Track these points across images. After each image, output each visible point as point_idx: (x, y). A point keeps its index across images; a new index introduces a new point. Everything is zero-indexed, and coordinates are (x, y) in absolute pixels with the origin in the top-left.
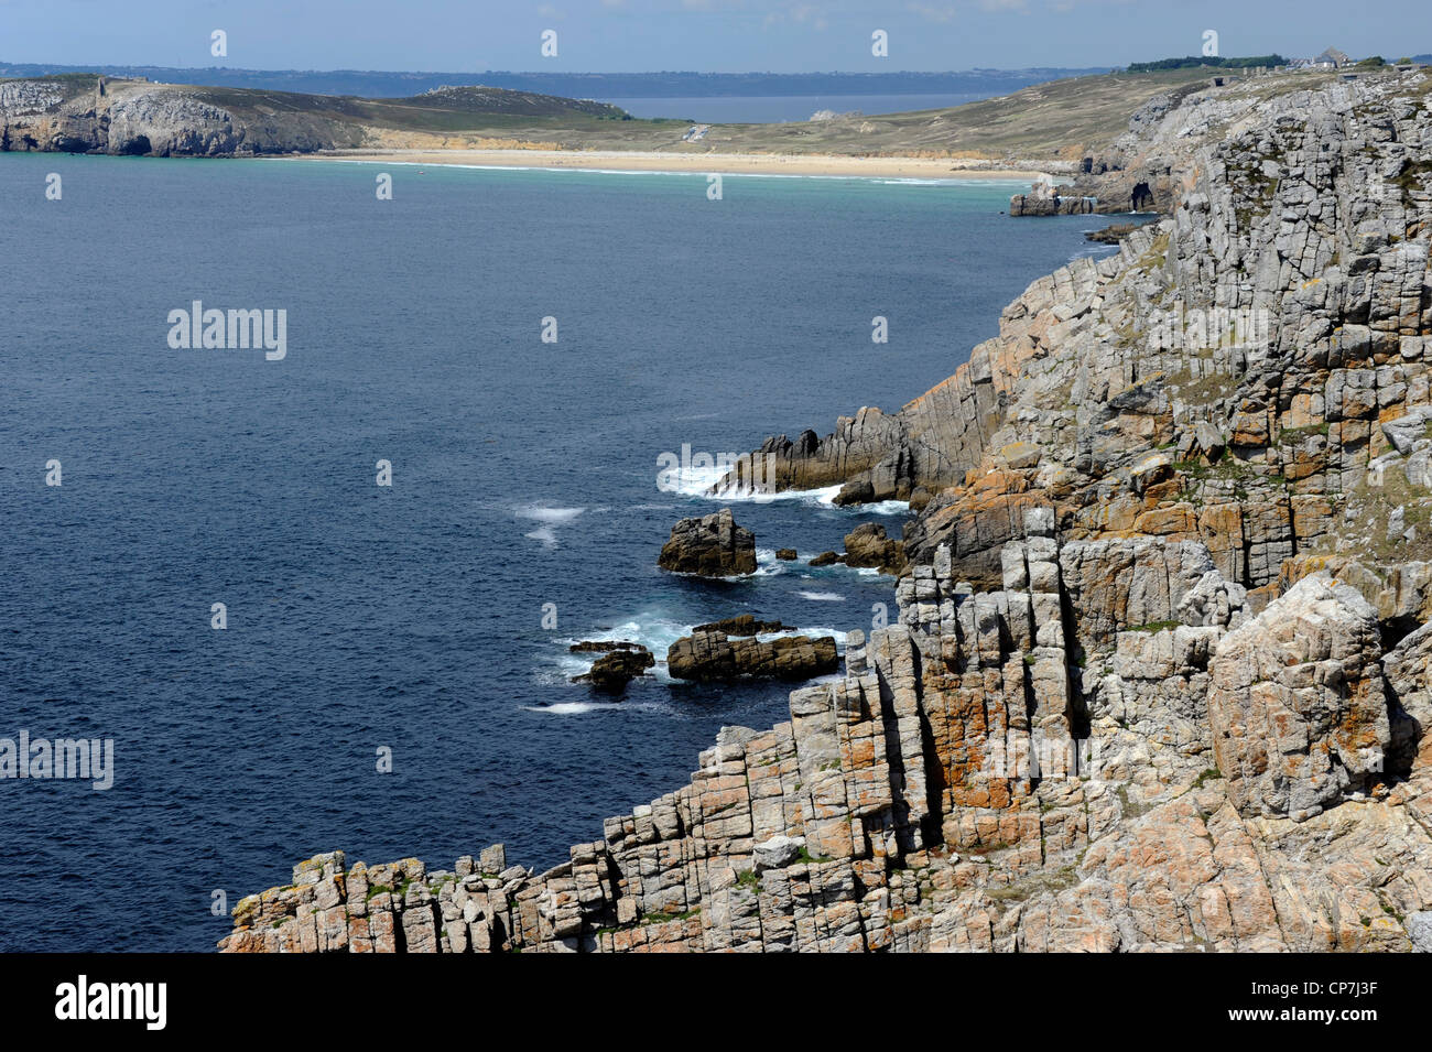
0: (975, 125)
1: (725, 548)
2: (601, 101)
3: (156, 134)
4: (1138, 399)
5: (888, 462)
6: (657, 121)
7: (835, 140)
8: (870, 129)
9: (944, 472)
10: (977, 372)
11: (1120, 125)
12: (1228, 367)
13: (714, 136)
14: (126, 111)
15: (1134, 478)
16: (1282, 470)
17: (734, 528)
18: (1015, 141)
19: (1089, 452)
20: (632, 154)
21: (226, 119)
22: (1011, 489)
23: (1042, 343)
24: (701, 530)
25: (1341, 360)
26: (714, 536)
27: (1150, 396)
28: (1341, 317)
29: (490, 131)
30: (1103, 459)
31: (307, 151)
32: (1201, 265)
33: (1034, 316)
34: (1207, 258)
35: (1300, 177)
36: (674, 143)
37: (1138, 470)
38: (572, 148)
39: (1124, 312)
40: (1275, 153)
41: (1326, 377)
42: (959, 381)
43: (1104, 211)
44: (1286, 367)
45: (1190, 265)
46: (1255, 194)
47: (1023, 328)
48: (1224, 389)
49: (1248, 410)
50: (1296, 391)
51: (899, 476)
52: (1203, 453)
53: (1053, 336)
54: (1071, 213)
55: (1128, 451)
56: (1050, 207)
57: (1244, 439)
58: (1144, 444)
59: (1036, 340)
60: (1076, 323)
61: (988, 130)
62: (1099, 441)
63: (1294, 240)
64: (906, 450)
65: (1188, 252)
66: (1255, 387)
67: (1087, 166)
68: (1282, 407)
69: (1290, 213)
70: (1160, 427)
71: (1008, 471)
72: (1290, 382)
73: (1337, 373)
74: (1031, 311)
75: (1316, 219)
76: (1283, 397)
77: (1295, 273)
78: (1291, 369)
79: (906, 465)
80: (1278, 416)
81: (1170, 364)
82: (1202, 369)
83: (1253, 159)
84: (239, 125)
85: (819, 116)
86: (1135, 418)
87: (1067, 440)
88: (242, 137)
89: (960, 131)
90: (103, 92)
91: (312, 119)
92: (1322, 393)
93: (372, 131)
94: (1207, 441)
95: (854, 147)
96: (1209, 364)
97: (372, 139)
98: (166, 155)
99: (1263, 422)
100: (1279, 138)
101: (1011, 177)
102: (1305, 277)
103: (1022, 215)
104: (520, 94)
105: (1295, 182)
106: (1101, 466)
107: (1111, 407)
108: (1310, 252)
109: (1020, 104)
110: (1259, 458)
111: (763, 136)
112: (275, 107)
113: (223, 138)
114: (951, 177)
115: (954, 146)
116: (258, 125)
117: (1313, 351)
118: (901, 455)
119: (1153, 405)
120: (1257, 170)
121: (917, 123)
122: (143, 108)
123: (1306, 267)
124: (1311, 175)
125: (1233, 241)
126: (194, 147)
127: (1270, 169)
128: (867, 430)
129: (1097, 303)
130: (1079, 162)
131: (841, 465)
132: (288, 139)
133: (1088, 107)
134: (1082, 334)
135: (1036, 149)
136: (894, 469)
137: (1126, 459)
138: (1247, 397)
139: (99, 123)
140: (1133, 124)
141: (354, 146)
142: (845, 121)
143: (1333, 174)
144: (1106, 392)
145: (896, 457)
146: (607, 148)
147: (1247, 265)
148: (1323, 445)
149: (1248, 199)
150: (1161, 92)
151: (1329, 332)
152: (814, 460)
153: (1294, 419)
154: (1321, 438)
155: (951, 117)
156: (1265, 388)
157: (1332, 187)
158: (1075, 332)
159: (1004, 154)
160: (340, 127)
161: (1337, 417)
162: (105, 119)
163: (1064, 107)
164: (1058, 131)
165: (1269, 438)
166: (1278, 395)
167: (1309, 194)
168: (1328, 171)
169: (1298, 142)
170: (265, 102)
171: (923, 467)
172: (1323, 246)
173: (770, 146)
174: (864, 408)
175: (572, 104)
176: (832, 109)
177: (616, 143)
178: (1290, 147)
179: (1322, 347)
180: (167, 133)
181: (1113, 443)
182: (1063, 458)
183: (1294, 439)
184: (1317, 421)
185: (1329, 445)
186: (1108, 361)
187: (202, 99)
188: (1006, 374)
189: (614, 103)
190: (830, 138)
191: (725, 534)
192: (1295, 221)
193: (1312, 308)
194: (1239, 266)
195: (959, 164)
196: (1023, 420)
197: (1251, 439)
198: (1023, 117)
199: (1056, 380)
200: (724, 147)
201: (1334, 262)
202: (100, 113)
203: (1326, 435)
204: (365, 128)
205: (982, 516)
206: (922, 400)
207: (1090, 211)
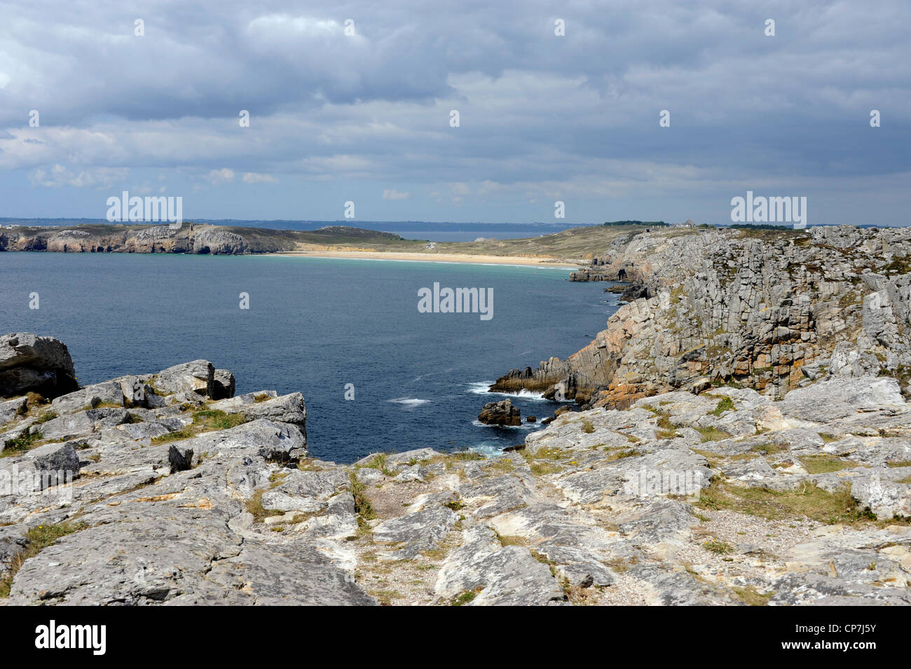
0: (547, 244)
1: (508, 416)
2: (391, 232)
3: (212, 245)
4: (695, 355)
5: (564, 380)
6: (414, 241)
7: (488, 250)
8: (503, 245)
9: (588, 385)
10: (600, 344)
11: (606, 246)
12: (720, 343)
13: (439, 246)
14: (202, 237)
15: (695, 388)
16: (754, 385)
17: (512, 407)
18: (564, 251)
19: (674, 377)
20: (406, 253)
21: (240, 239)
22: (630, 392)
23: (629, 332)
24: (497, 408)
25: (778, 341)
26: (503, 410)
27: (700, 354)
28: (776, 324)
29: (347, 244)
30: (680, 380)
31: (272, 252)
32: (706, 301)
33: (623, 321)
34: (708, 298)
35: (748, 267)
36: (423, 249)
37: (696, 384)
38: (381, 251)
39: (667, 320)
40: (732, 258)
41: (771, 348)
42: (592, 347)
43: (607, 280)
44: (755, 343)
45: (702, 301)
46: (726, 274)
47: (619, 327)
48: (719, 352)
49: (740, 360)
50: (759, 353)
51: (569, 386)
52: (722, 378)
53: (634, 329)
54: (594, 280)
55: (691, 376)
56: (586, 278)
57: (739, 372)
58: (697, 374)
59: (626, 330)
60: (644, 324)
61: (552, 247)
62: (678, 372)
63: (746, 292)
64: (572, 375)
65: (699, 296)
66: (743, 351)
67: (595, 262)
68: (754, 359)
69: (744, 281)
70: (704, 367)
71: (628, 385)
72: (757, 349)
73: (776, 346)
74: (621, 319)
75: (755, 284)
76: (754, 355)
77: (747, 306)
78: (758, 344)
79: (572, 382)
80: (752, 363)
81: (695, 341)
82: (709, 343)
83: (724, 260)
84: (245, 242)
85: (479, 240)
86: (694, 363)
87: (651, 372)
88: (247, 246)
89: (541, 247)
90: (192, 230)
91: (274, 239)
92: (770, 354)
93: (299, 244)
94: (724, 373)
95: (497, 252)
96: (712, 341)
97: (298, 247)
98: (216, 254)
99: (746, 365)
100: (734, 252)
101: (564, 266)
102: (751, 307)
103: (574, 281)
104: (358, 229)
105: (746, 269)
106: (679, 382)
107: (683, 358)
108: (752, 297)
109: (563, 237)
110: (745, 380)
111: (459, 247)
112: (260, 234)
113: (239, 247)
114: (538, 265)
115: (539, 252)
116: (253, 241)
117: (766, 337)
118: (570, 377)
119: (701, 358)
120: (726, 264)
121: (522, 243)
122: (208, 235)
123: (751, 303)
124: (752, 266)
125: (719, 292)
126: (228, 251)
127: (731, 264)
128: (554, 367)
129: (652, 316)
130: (591, 261)
131: (544, 381)
132: (265, 246)
133: (592, 239)
134: (648, 329)
135: (573, 255)
136: (567, 383)
137: (690, 380)
138: (740, 355)
139: (190, 241)
140: (613, 246)
141: (291, 250)
142: (493, 242)
143: (761, 266)
144: (669, 352)
145: (568, 378)
146: (395, 251)
147: (726, 302)
148: (771, 375)
149: (723, 275)
150: (623, 234)
151: (773, 330)
152: (532, 379)
153: (759, 364)
154: (771, 373)
155: (536, 241)
156: (747, 351)
157: (760, 272)
158: (644, 328)
159: (560, 256)
160: (285, 242)
161: (777, 364)
162: (192, 240)
163: (582, 238)
164: (580, 248)
165: (749, 372)
166: (752, 354)
167: (751, 274)
168: (758, 265)
169: (742, 254)
170: (256, 233)
171: (579, 383)
172: (758, 295)
173: (463, 251)
174: (552, 358)
175: (379, 233)
176: (484, 237)
177: (399, 249)
178: (739, 255)
179: (770, 335)
180: (217, 245)
181: (684, 373)
182: (651, 379)
183: (759, 372)
184: (768, 365)
185: (774, 375)
186: (669, 340)
187: (231, 231)
188: (614, 344)
189: (396, 233)
190: (487, 249)
191: (508, 409)
192: (746, 285)
193: (765, 320)
194: (722, 302)
195: (542, 260)
196: (630, 363)
197: (742, 372)
198: (566, 242)
199: (642, 347)
200: (444, 252)
201: (762, 302)
202: (190, 237)
203: (772, 371)
204: (296, 243)
205: (619, 403)
206: (577, 355)
207: (602, 280)
